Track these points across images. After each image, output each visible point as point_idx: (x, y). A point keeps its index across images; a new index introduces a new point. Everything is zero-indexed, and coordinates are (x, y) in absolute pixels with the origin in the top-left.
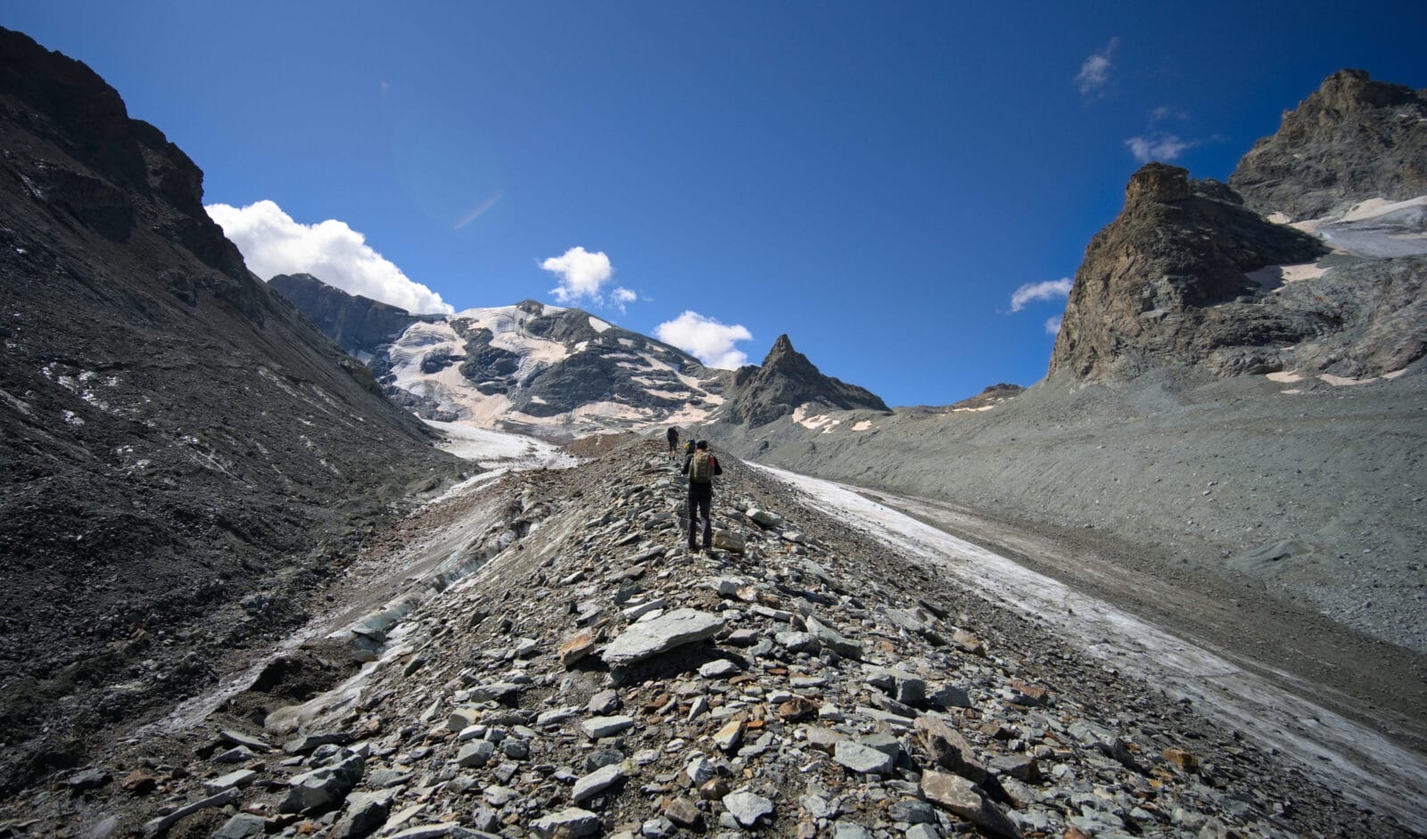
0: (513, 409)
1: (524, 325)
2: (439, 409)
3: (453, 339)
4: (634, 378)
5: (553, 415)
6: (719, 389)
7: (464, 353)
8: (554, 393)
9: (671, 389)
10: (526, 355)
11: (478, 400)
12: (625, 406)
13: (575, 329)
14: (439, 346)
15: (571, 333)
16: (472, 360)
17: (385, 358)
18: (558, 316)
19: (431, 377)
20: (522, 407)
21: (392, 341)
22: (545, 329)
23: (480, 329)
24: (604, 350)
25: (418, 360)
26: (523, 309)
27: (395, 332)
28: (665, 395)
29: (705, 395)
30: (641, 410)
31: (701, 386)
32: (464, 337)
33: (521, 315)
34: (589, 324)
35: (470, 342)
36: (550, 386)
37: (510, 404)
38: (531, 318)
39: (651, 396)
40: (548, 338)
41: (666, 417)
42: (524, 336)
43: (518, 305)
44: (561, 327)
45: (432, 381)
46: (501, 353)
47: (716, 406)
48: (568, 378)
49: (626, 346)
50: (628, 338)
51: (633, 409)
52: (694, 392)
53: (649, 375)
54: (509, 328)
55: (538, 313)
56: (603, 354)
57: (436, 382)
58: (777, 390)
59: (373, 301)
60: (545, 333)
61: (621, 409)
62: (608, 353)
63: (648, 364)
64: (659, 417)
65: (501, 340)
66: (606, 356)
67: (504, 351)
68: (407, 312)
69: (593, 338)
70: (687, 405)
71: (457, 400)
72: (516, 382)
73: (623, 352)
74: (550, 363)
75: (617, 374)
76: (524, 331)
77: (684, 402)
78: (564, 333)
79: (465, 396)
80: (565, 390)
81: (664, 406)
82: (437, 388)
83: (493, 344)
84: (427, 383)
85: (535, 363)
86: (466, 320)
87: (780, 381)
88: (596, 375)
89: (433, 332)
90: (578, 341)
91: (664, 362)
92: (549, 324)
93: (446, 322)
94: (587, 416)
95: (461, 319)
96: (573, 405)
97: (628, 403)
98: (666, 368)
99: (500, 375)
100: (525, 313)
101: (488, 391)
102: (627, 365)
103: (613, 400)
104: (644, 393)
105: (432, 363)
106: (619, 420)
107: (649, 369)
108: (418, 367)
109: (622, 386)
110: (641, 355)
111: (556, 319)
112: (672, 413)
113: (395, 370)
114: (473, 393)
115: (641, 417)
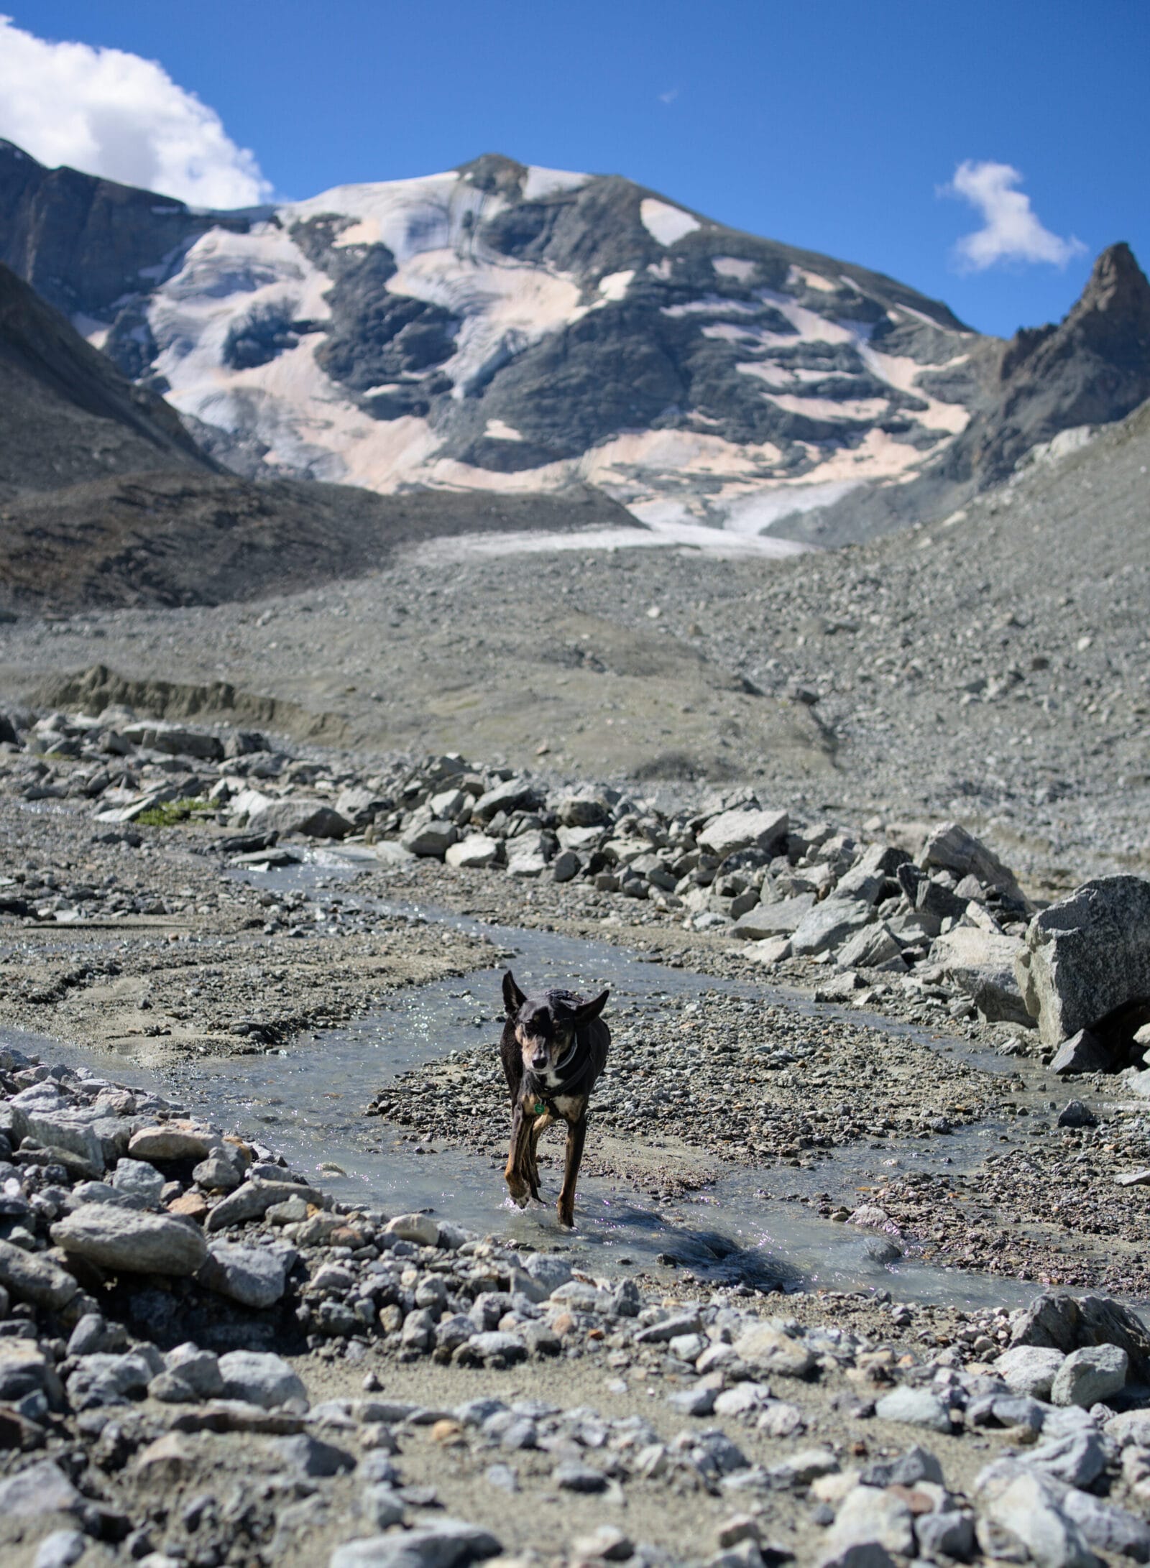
0: (443, 453)
1: (478, 228)
2: (270, 458)
3: (298, 275)
4: (743, 368)
5: (536, 466)
6: (962, 390)
7: (325, 314)
8: (542, 411)
9: (839, 393)
10: (476, 312)
11: (359, 435)
12: (714, 441)
13: (605, 236)
14: (265, 294)
15: (594, 249)
16: (343, 330)
17: (138, 334)
18: (563, 199)
19: (250, 377)
20: (462, 449)
21: (148, 288)
22: (528, 237)
23: (363, 247)
24: (671, 293)
25: (215, 338)
26: (474, 184)
27: (157, 261)
28: (820, 410)
29: (924, 407)
30: (751, 449)
31: (920, 384)
32: (324, 267)
33: (469, 199)
34: (638, 222)
35: (340, 283)
36: (531, 395)
37: (436, 443)
38: (494, 208)
39: (782, 413)
40: (537, 263)
41: (811, 467)
42: (474, 261)
43: (462, 170)
44: (568, 231)
45: (251, 391)
46: (414, 309)
47: (946, 434)
48: (576, 372)
49: (734, 280)
50: (741, 256)
51: (734, 448)
52: (897, 399)
53: (785, 358)
54: (438, 238)
55: (514, 191)
56: (668, 305)
57: (261, 393)
58: (1066, 394)
59: (98, 180)
60: (531, 247)
61: (702, 448)
62: (681, 302)
63: (787, 328)
64: (795, 466)
65: (415, 273)
66: (676, 311)
67: (423, 305)
68: (180, 204)
69: (648, 260)
70: (874, 436)
71: (309, 436)
72: (450, 384)
73: (724, 296)
74: (535, 331)
75: (699, 358)
76: (473, 246)
77: (866, 426)
78: (577, 247)
79: (328, 425)
80: (566, 403)
81: (810, 439)
82: (263, 406)
83: (398, 286)
84: (242, 398)
85: (496, 336)
86: (329, 218)
87: (1079, 371)
88: (647, 362)
89: (249, 260)
90: (607, 272)
91: (832, 320)
92: (541, 224)
93: (280, 226)
94: (620, 467)
95: (316, 219)
96: (587, 441)
97: (720, 433)
98: (836, 335)
99: (413, 367)
100: (478, 194)
101: (384, 410)
102: (730, 333)
103: (684, 425)
104: (763, 406)
105: (249, 343)
106: (692, 477)
107: (788, 342)
108: (217, 353)
109: (712, 389)
110: (770, 303)
111: (559, 206)
112: (828, 454)
113: (164, 364)
114: (349, 417)
115: (749, 467)
